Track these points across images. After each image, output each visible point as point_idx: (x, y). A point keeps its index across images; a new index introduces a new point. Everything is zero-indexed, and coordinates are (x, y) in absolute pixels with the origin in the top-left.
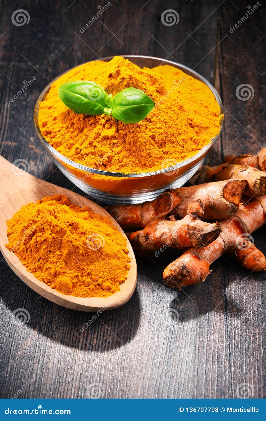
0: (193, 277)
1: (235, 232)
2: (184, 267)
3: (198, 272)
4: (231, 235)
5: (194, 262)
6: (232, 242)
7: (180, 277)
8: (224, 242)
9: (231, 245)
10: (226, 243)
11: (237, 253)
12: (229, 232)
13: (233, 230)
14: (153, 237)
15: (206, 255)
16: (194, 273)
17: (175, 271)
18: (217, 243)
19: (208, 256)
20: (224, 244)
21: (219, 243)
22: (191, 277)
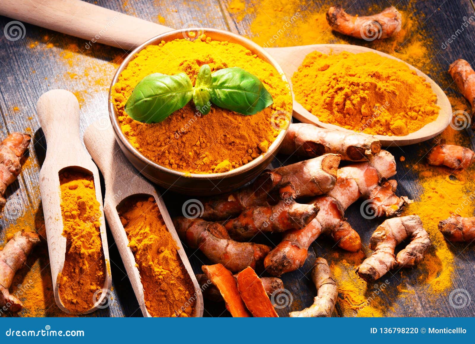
0: (293, 266)
1: (332, 214)
2: (284, 257)
3: (297, 261)
4: (328, 218)
5: (293, 252)
6: (329, 224)
7: (281, 267)
8: (322, 226)
9: (328, 227)
10: (324, 226)
11: (333, 235)
12: (327, 215)
13: (330, 213)
14: (253, 227)
15: (305, 242)
16: (294, 262)
17: (276, 262)
18: (315, 228)
19: (307, 243)
20: (321, 227)
21: (317, 228)
22: (291, 266)
